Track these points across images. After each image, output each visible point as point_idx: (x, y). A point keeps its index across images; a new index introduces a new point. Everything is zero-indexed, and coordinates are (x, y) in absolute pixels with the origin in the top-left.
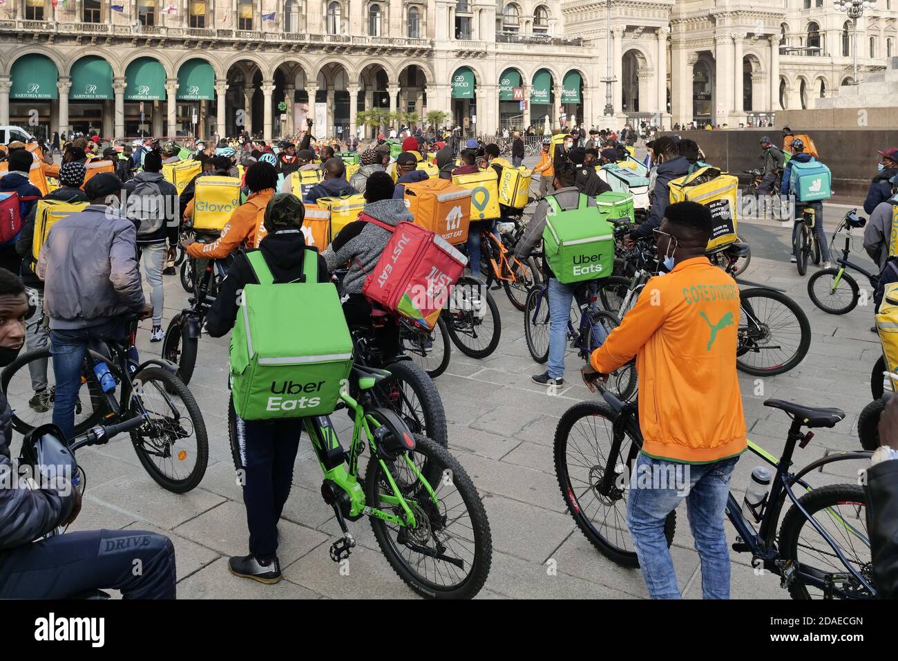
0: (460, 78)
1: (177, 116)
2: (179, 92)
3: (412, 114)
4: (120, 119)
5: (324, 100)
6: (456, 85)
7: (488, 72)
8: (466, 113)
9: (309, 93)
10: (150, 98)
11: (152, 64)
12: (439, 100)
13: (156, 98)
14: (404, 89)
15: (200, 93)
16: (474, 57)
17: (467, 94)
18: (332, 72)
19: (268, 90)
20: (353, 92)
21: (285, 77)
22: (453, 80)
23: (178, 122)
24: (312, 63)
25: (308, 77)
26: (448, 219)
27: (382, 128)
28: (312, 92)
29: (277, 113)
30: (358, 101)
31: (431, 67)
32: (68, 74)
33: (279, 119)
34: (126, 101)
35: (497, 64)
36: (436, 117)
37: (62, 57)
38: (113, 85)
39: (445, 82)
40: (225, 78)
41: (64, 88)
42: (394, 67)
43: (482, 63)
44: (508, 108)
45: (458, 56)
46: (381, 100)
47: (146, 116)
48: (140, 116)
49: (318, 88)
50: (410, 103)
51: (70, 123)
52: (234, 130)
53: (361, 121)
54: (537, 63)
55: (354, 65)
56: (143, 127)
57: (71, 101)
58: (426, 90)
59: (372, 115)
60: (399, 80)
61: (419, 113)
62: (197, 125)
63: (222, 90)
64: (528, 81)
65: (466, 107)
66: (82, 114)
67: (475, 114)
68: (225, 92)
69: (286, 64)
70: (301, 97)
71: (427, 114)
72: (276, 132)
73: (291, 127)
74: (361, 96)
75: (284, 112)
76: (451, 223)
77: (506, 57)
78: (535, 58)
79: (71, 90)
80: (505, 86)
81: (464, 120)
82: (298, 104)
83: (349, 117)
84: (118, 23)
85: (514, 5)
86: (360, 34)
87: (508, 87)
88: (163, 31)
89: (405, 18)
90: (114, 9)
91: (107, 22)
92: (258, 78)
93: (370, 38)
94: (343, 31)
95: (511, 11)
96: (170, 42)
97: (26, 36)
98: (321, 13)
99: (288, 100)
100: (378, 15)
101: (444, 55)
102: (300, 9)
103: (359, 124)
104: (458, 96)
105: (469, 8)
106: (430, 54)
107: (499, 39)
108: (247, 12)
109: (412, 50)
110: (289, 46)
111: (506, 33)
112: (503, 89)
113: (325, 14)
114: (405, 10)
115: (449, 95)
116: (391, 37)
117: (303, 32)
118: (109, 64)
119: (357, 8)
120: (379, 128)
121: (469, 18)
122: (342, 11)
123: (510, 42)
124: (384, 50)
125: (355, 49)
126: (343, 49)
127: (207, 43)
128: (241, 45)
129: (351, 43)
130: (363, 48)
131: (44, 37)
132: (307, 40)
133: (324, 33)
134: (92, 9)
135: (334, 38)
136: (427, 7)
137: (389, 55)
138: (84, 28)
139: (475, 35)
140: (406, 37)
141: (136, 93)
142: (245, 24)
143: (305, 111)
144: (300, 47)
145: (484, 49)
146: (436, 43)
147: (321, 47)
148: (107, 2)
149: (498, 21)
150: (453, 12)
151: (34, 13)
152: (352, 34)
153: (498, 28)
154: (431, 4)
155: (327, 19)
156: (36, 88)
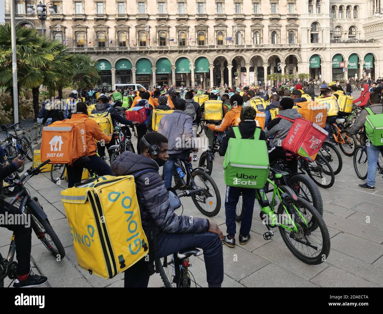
0: (314, 59)
1: (195, 79)
2: (195, 70)
3: (292, 75)
4: (174, 81)
5: (253, 71)
6: (312, 62)
7: (327, 57)
8: (316, 74)
10: (185, 72)
11: (185, 60)
12: (304, 69)
13: (187, 72)
14: (288, 65)
15: (204, 70)
16: (320, 50)
17: (317, 66)
18: (256, 60)
19: (230, 68)
20: (265, 67)
21: (236, 62)
22: (310, 60)
23: (195, 81)
24: (248, 57)
25: (246, 62)
26: (316, 117)
27: (278, 81)
28: (248, 68)
29: (233, 76)
30: (267, 71)
31: (300, 56)
32: (155, 65)
33: (235, 79)
34: (176, 74)
35: (331, 52)
36: (302, 76)
37: (153, 59)
38: (171, 68)
39: (306, 61)
40: (213, 64)
41: (154, 70)
42: (283, 56)
43: (324, 53)
44: (337, 72)
45: (312, 50)
46: (277, 71)
47: (183, 79)
48: (181, 79)
49: (250, 66)
50: (290, 71)
51: (157, 82)
52: (217, 83)
53: (269, 78)
54: (351, 51)
55: (265, 56)
56: (182, 83)
57: (156, 75)
58: (297, 65)
59: (274, 76)
60: (286, 61)
61: (294, 74)
62: (203, 82)
63: (212, 68)
64: (346, 59)
65: (316, 71)
66: (160, 79)
67: (321, 74)
69: (237, 57)
70: (244, 70)
71: (299, 75)
73: (239, 81)
74: (269, 69)
75: (237, 76)
76: (318, 119)
77: (335, 49)
78: (350, 49)
79: (157, 71)
80: (335, 62)
81: (316, 77)
82: (242, 73)
83: (264, 77)
84: (172, 45)
85: (339, 27)
86: (268, 44)
87: (337, 62)
88: (189, 47)
89: (288, 36)
90: (171, 40)
91: (168, 45)
92: (226, 63)
93: (272, 45)
94: (260, 43)
95: (338, 29)
96: (191, 51)
97: (140, 52)
98: (251, 36)
99: (238, 71)
100: (275, 35)
101: (306, 50)
102: (242, 35)
103: (268, 80)
104: (313, 67)
105: (317, 30)
106: (299, 50)
107: (332, 42)
108: (220, 38)
109: (291, 49)
110: (238, 50)
111: (335, 39)
112: (334, 63)
113: (252, 37)
114: (287, 32)
115: (309, 67)
116: (281, 44)
117: (244, 44)
118: (169, 60)
119: (266, 34)
120: (277, 81)
121: (317, 34)
122: (260, 35)
123: (337, 43)
124: (278, 49)
125: (266, 50)
126: (260, 50)
127: (205, 51)
128: (219, 51)
129: (264, 48)
130: (269, 49)
131: (147, 52)
132: (245, 47)
133: (253, 44)
134: (162, 41)
135: (257, 46)
136: (297, 30)
137: (281, 51)
138: (160, 48)
139: (320, 41)
140: (288, 44)
141: (179, 70)
142: (220, 42)
143: (245, 75)
144: (242, 50)
145: (325, 47)
146: (302, 45)
147: (251, 50)
148: (168, 38)
149: (331, 34)
150: (310, 31)
151: (143, 44)
152: (264, 44)
153: (331, 37)
154: (299, 29)
155: (253, 38)
156: (144, 70)
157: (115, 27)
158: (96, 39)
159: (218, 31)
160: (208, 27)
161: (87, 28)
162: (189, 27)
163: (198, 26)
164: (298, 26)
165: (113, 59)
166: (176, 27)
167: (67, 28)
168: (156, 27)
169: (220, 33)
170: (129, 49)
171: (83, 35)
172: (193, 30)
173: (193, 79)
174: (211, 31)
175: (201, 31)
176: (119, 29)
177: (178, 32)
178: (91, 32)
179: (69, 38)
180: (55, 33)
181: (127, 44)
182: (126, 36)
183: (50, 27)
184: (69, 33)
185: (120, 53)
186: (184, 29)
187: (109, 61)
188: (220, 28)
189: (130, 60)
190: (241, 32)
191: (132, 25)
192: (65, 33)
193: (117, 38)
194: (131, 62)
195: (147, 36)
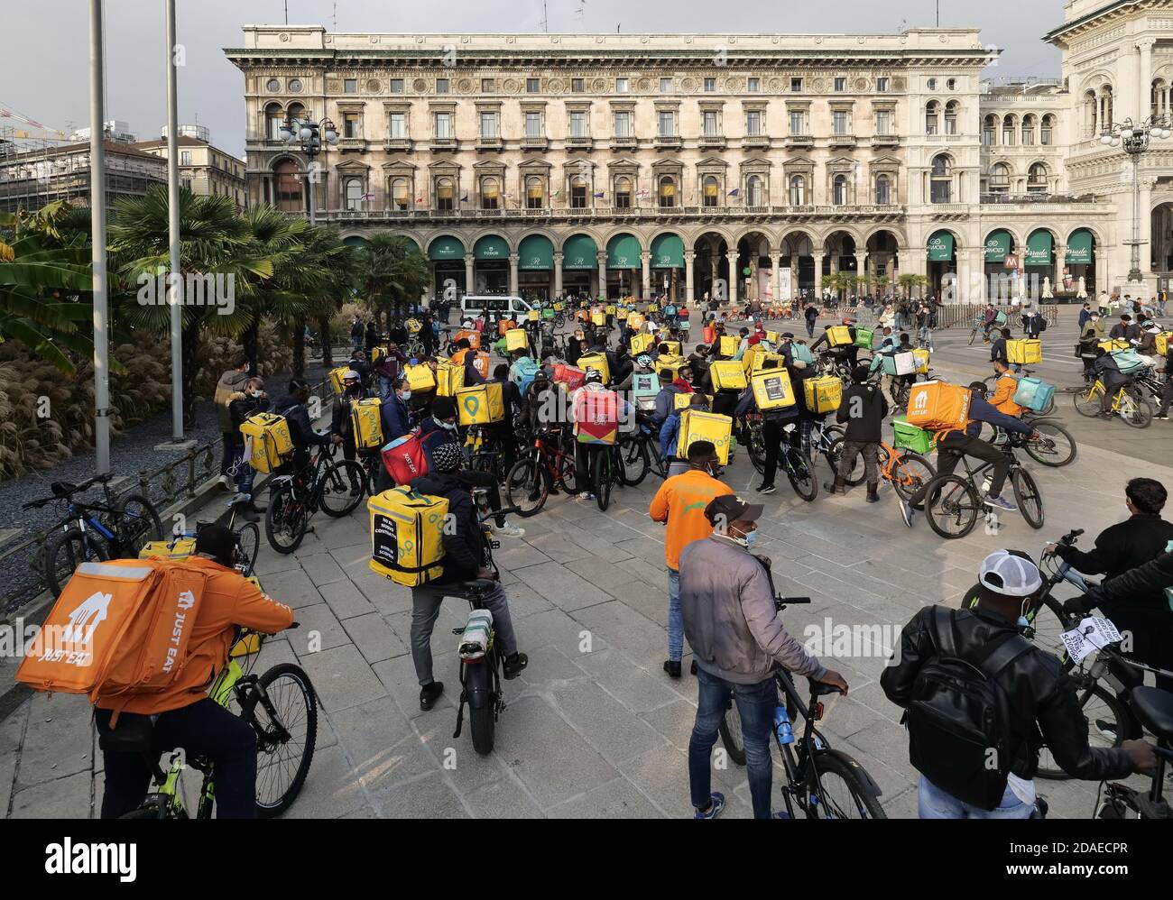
0: (937, 241)
1: (651, 280)
2: (652, 262)
3: (882, 277)
4: (603, 284)
5: (788, 265)
6: (933, 248)
7: (972, 236)
8: (944, 274)
9: (773, 260)
10: (627, 267)
11: (628, 239)
12: (912, 262)
13: (633, 267)
14: (873, 253)
15: (671, 262)
16: (953, 220)
17: (945, 257)
18: (796, 242)
19: (733, 258)
20: (818, 259)
21: (750, 246)
22: (928, 244)
23: (651, 286)
24: (776, 233)
25: (772, 245)
27: (849, 290)
28: (775, 259)
29: (741, 277)
30: (823, 265)
31: (904, 232)
32: (561, 249)
33: (744, 282)
34: (607, 270)
35: (983, 226)
36: (909, 281)
37: (557, 236)
38: (597, 257)
39: (920, 245)
40: (692, 248)
41: (558, 260)
42: (861, 233)
43: (963, 226)
45: (934, 220)
46: (848, 263)
47: (625, 282)
48: (619, 281)
49: (781, 255)
50: (879, 267)
51: (564, 287)
53: (825, 284)
54: (1032, 223)
55: (818, 234)
56: (622, 290)
57: (564, 270)
58: (897, 254)
59: (838, 278)
60: (868, 245)
61: (890, 275)
62: (668, 289)
63: (690, 259)
64: (1021, 241)
65: (945, 268)
66: (573, 280)
68: (692, 261)
69: (750, 234)
70: (765, 263)
71: (899, 277)
72: (741, 293)
73: (756, 289)
74: (826, 261)
75: (749, 276)
77: (993, 218)
78: (1030, 218)
79: (564, 263)
80: (992, 247)
82: (763, 269)
83: (814, 280)
84: (600, 206)
85: (1002, 165)
86: (824, 204)
87: (998, 250)
88: (638, 211)
89: (873, 186)
90: (597, 196)
91: (590, 207)
92: (723, 247)
93: (835, 207)
94: (806, 202)
95: (999, 171)
96: (643, 220)
97: (528, 222)
98: (785, 187)
99: (753, 265)
100: (844, 185)
101: (919, 220)
102: (763, 184)
103: (823, 287)
104: (935, 259)
105: (947, 172)
106: (902, 219)
107: (984, 200)
108: (712, 190)
109: (882, 217)
110: (752, 219)
111: (992, 194)
112: (989, 250)
113: (787, 188)
114: (873, 178)
115: (925, 258)
116: (858, 204)
117: (766, 205)
118: (593, 240)
119: (821, 179)
120: (845, 291)
121: (947, 182)
122: (806, 184)
123: (999, 202)
124: (850, 217)
125: (819, 218)
126: (807, 218)
127: (676, 220)
128: (707, 220)
129: (814, 213)
130: (828, 217)
131: (542, 221)
132: (770, 213)
133: (788, 204)
134: (579, 196)
135: (798, 209)
136: (897, 174)
137: (856, 222)
138: (573, 212)
139: (955, 198)
140: (874, 204)
141: (616, 263)
142: (711, 201)
143: (770, 275)
144: (763, 219)
145: (966, 211)
146: (909, 209)
147: (785, 218)
148: (591, 189)
149: (983, 182)
150: (928, 178)
151: (535, 203)
152: (816, 204)
153: (983, 189)
154: (902, 170)
155: (790, 192)
156: (537, 261)
157: (474, 166)
158: (433, 191)
159: (706, 176)
160: (682, 166)
161: (415, 168)
162: (638, 166)
163: (660, 164)
164: (899, 163)
165: (468, 236)
166: (609, 166)
167: (373, 169)
168: (565, 166)
169: (710, 179)
170: (503, 215)
171: (405, 184)
172: (647, 173)
173: (646, 282)
174: (690, 176)
175: (667, 176)
176: (483, 172)
177: (614, 177)
178: (422, 180)
179: (377, 188)
180: (347, 179)
181: (500, 202)
182: (499, 187)
183: (338, 167)
184: (377, 178)
185: (483, 222)
186: (628, 170)
187: (461, 239)
188: (711, 169)
189: (506, 238)
190: (761, 176)
191: (512, 163)
192: (368, 178)
193: (478, 191)
194: (509, 242)
195: (543, 186)
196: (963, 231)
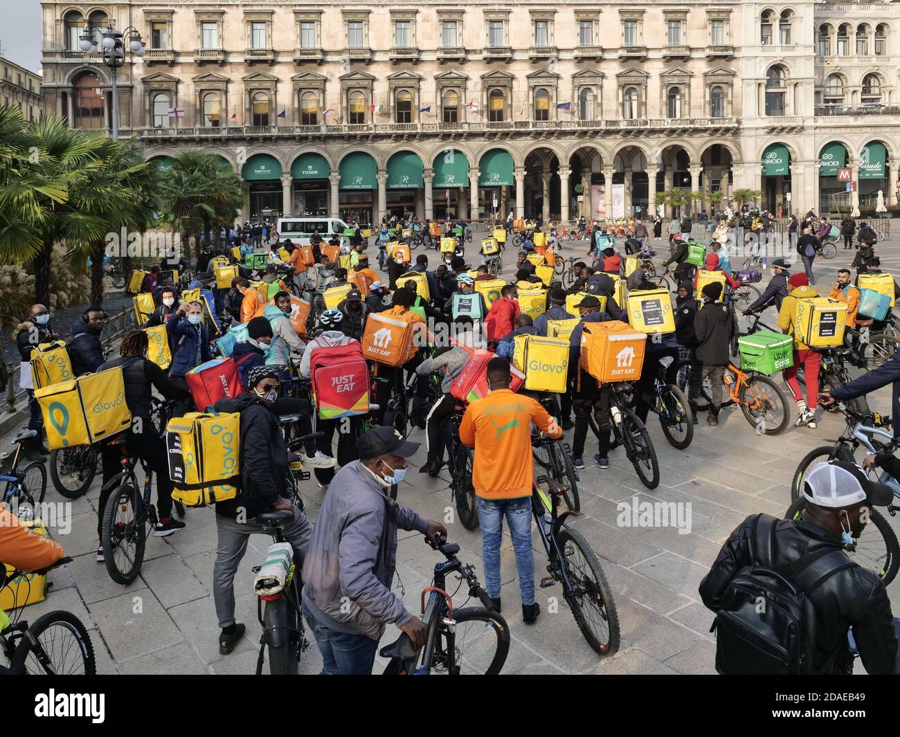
0: (772, 155)
1: (480, 199)
2: (480, 180)
3: (716, 193)
4: (429, 204)
5: (622, 182)
6: (767, 162)
7: (806, 148)
8: (779, 190)
9: (606, 176)
10: (455, 185)
11: (456, 156)
12: (747, 178)
13: (461, 185)
14: (707, 168)
15: (500, 179)
16: (788, 133)
17: (781, 171)
18: (629, 156)
19: (564, 175)
20: (652, 174)
21: (582, 162)
22: (764, 157)
23: (480, 205)
24: (608, 148)
25: (605, 161)
27: (683, 207)
28: (608, 175)
29: (573, 194)
30: (657, 181)
31: (738, 146)
32: (385, 167)
33: (576, 200)
34: (434, 189)
35: (817, 138)
36: (743, 196)
37: (381, 153)
38: (423, 175)
39: (754, 159)
40: (523, 165)
41: (382, 179)
42: (695, 147)
43: (798, 139)
44: (829, 185)
45: (769, 133)
46: (682, 179)
47: (452, 200)
48: (446, 200)
49: (614, 171)
50: (713, 182)
51: (388, 208)
52: (533, 211)
53: (660, 201)
54: (866, 135)
55: (652, 149)
56: (450, 210)
57: (388, 190)
58: (732, 169)
59: (672, 195)
60: (702, 159)
61: (724, 191)
62: (498, 208)
63: (520, 176)
64: (855, 154)
65: (779, 183)
66: (399, 199)
67: (790, 191)
68: (523, 178)
69: (582, 149)
70: (598, 180)
71: (734, 193)
72: (573, 212)
73: (589, 208)
74: (660, 178)
75: (581, 194)
77: (828, 131)
78: (864, 130)
79: (388, 181)
80: (827, 161)
81: (777, 196)
82: (595, 186)
83: (648, 197)
84: (428, 121)
85: (837, 75)
86: (658, 118)
87: (831, 162)
88: (466, 126)
89: (708, 98)
90: (423, 110)
91: (416, 122)
92: (555, 164)
93: (669, 120)
94: (639, 115)
95: (834, 82)
96: (472, 135)
97: (350, 138)
98: (618, 99)
99: (585, 182)
100: (678, 97)
101: (753, 133)
102: (595, 97)
103: (657, 203)
104: (770, 173)
105: (782, 83)
106: (736, 132)
107: (819, 112)
108: (543, 103)
109: (716, 130)
110: (584, 133)
111: (827, 106)
112: (824, 164)
113: (621, 100)
114: (708, 90)
115: (759, 172)
116: (692, 118)
117: (599, 119)
118: (419, 158)
119: (655, 92)
120: (679, 207)
121: (782, 94)
122: (639, 96)
123: (833, 114)
124: (684, 131)
125: (653, 132)
126: (640, 132)
127: (505, 135)
128: (538, 134)
129: (648, 127)
130: (662, 131)
131: (365, 137)
132: (603, 127)
133: (621, 118)
134: (404, 111)
135: (631, 123)
136: (732, 85)
137: (691, 135)
138: (397, 128)
139: (789, 110)
140: (709, 117)
141: (443, 181)
142: (542, 115)
143: (603, 192)
144: (596, 133)
145: (801, 124)
146: (743, 121)
147: (618, 132)
148: (416, 104)
149: (817, 93)
150: (763, 89)
151: (356, 118)
152: (650, 117)
153: (817, 101)
154: (737, 82)
155: (623, 105)
156: (359, 180)
157: (293, 79)
158: (247, 106)
159: (537, 88)
160: (513, 78)
161: (228, 81)
162: (467, 79)
163: (490, 76)
164: (734, 75)
165: (286, 154)
166: (436, 78)
167: (183, 82)
168: (389, 79)
169: (541, 92)
170: (324, 131)
171: (217, 99)
172: (475, 85)
173: (474, 201)
174: (521, 88)
175: (497, 89)
176: (303, 85)
177: (442, 90)
178: (236, 93)
179: (187, 104)
180: (154, 93)
181: (319, 117)
182: (318, 101)
183: (144, 81)
184: (187, 92)
185: (303, 139)
186: (456, 82)
187: (278, 157)
188: (542, 82)
189: (326, 155)
190: (593, 88)
191: (333, 75)
192: (176, 93)
193: (296, 105)
194: (329, 160)
195: (366, 100)
196: (798, 145)
